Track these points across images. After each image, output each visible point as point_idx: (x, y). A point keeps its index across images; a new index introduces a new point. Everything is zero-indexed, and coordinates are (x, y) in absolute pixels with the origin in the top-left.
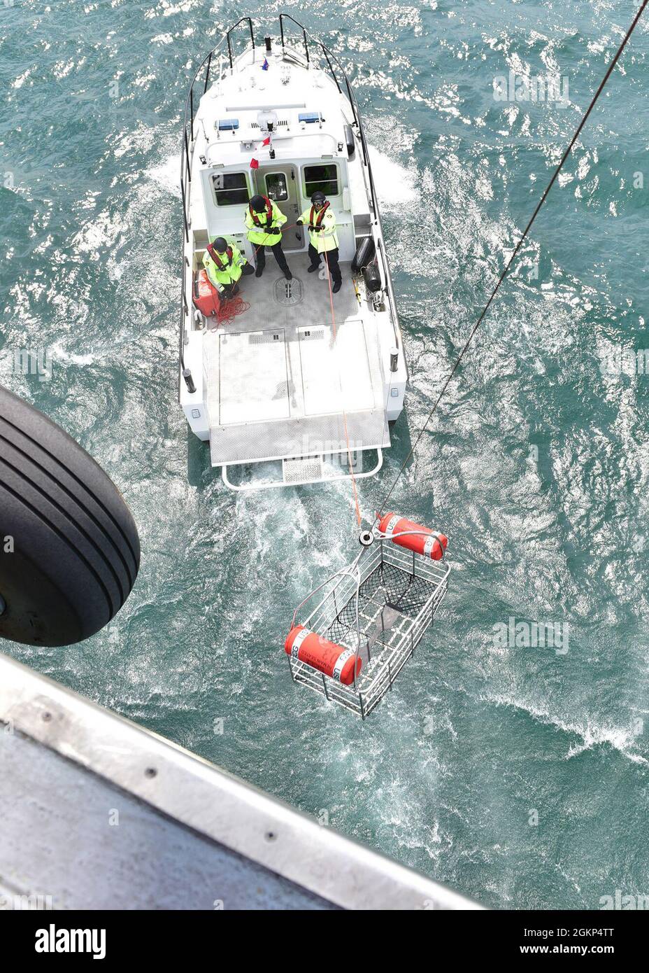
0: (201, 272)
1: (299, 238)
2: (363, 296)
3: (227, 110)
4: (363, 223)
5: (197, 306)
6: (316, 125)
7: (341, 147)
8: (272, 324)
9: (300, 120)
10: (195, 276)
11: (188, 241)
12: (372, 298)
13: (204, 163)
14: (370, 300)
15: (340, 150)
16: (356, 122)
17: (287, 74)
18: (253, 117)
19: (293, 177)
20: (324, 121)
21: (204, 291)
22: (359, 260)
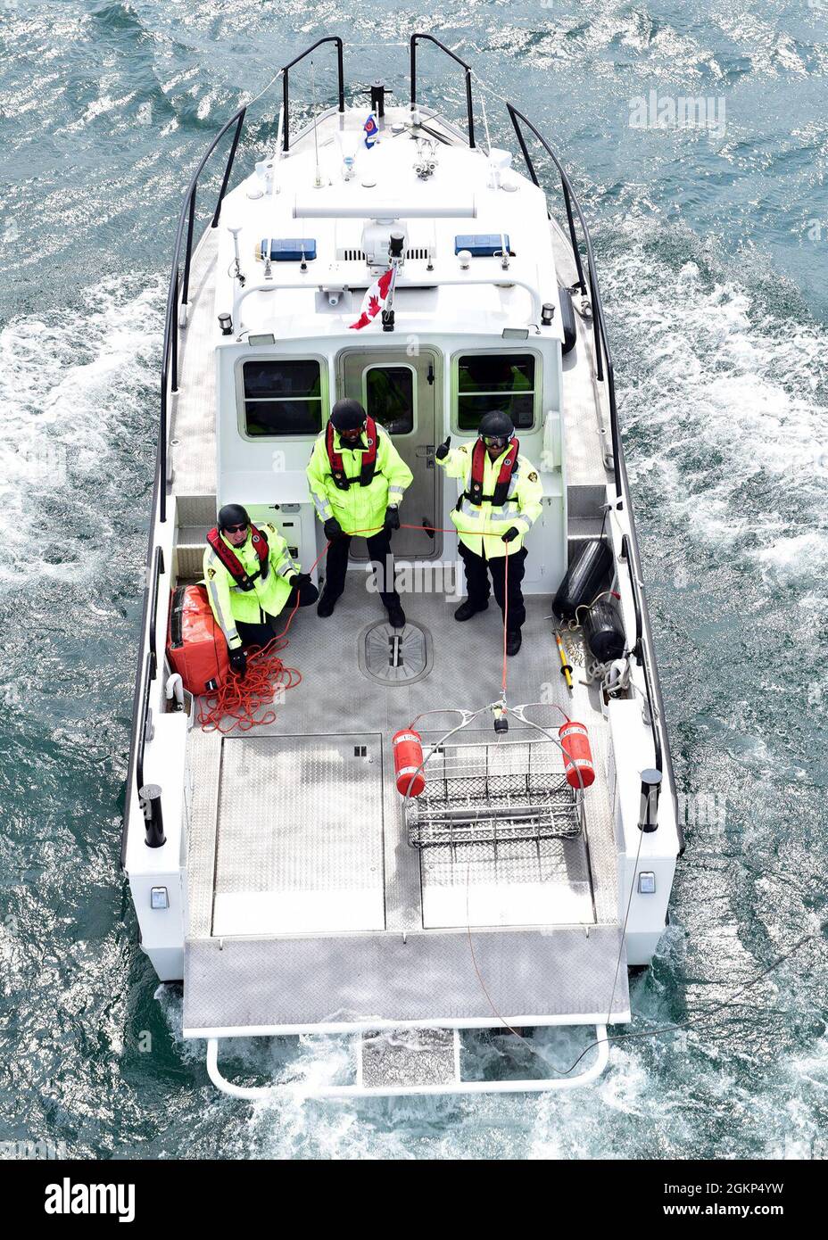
0: (190, 590)
1: (431, 533)
2: (580, 673)
3: (295, 216)
4: (587, 507)
5: (173, 666)
6: (493, 263)
7: (548, 315)
8: (353, 723)
9: (458, 250)
10: (176, 599)
11: (163, 519)
12: (599, 679)
13: (228, 332)
14: (595, 682)
15: (546, 322)
16: (581, 284)
17: (427, 156)
18: (352, 234)
19: (431, 378)
20: (512, 254)
21: (195, 632)
22: (573, 590)
